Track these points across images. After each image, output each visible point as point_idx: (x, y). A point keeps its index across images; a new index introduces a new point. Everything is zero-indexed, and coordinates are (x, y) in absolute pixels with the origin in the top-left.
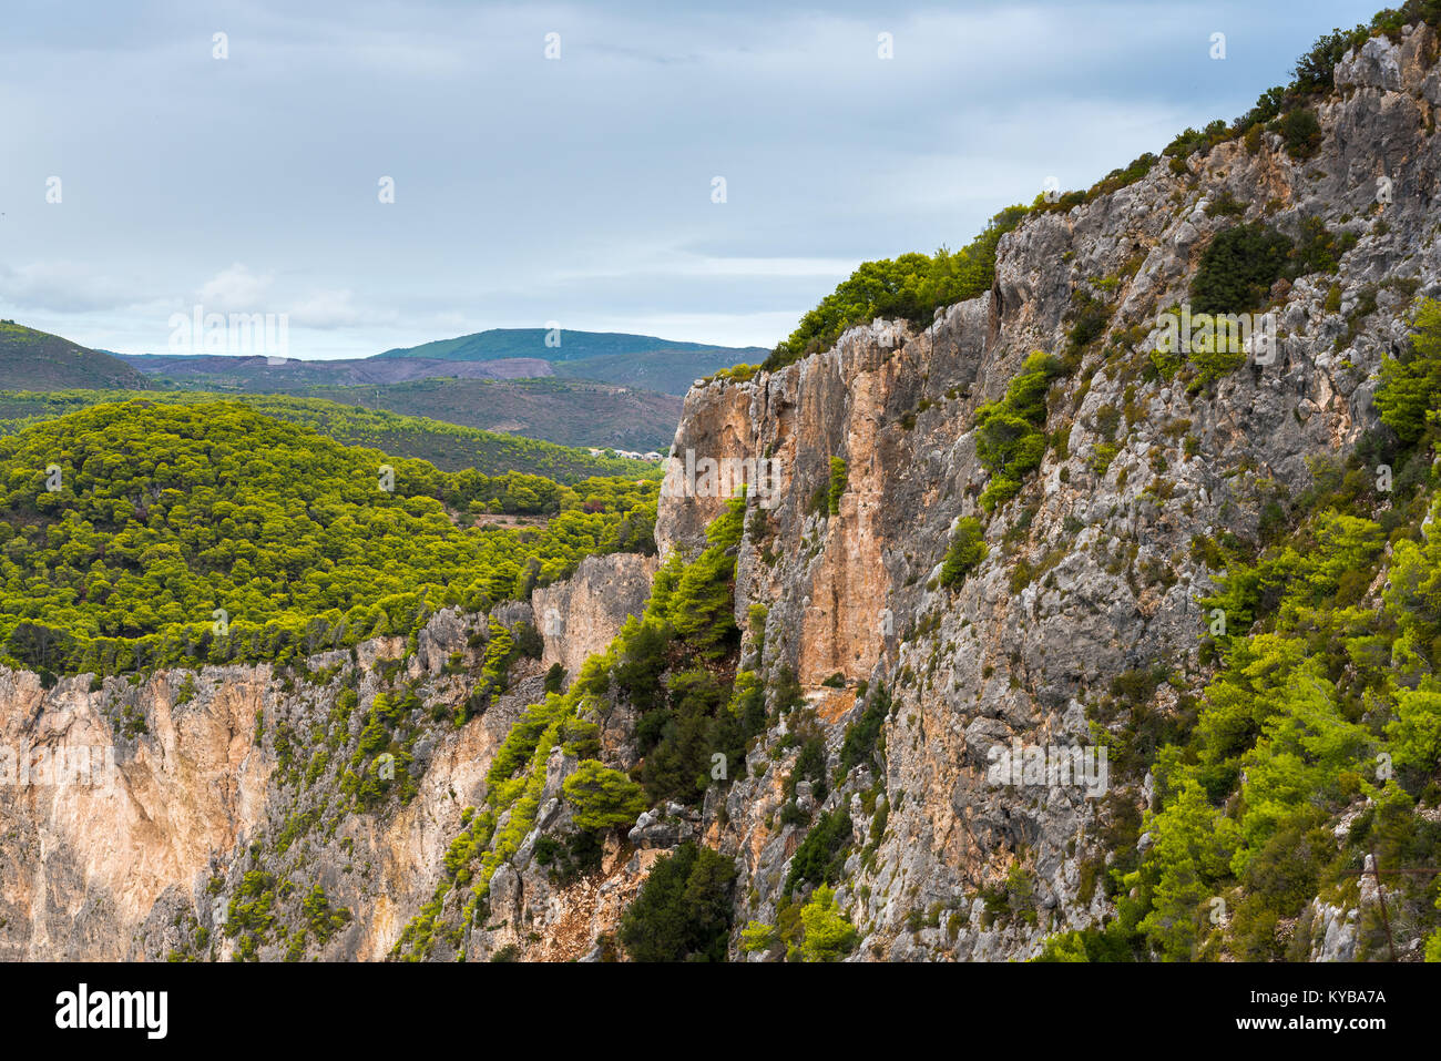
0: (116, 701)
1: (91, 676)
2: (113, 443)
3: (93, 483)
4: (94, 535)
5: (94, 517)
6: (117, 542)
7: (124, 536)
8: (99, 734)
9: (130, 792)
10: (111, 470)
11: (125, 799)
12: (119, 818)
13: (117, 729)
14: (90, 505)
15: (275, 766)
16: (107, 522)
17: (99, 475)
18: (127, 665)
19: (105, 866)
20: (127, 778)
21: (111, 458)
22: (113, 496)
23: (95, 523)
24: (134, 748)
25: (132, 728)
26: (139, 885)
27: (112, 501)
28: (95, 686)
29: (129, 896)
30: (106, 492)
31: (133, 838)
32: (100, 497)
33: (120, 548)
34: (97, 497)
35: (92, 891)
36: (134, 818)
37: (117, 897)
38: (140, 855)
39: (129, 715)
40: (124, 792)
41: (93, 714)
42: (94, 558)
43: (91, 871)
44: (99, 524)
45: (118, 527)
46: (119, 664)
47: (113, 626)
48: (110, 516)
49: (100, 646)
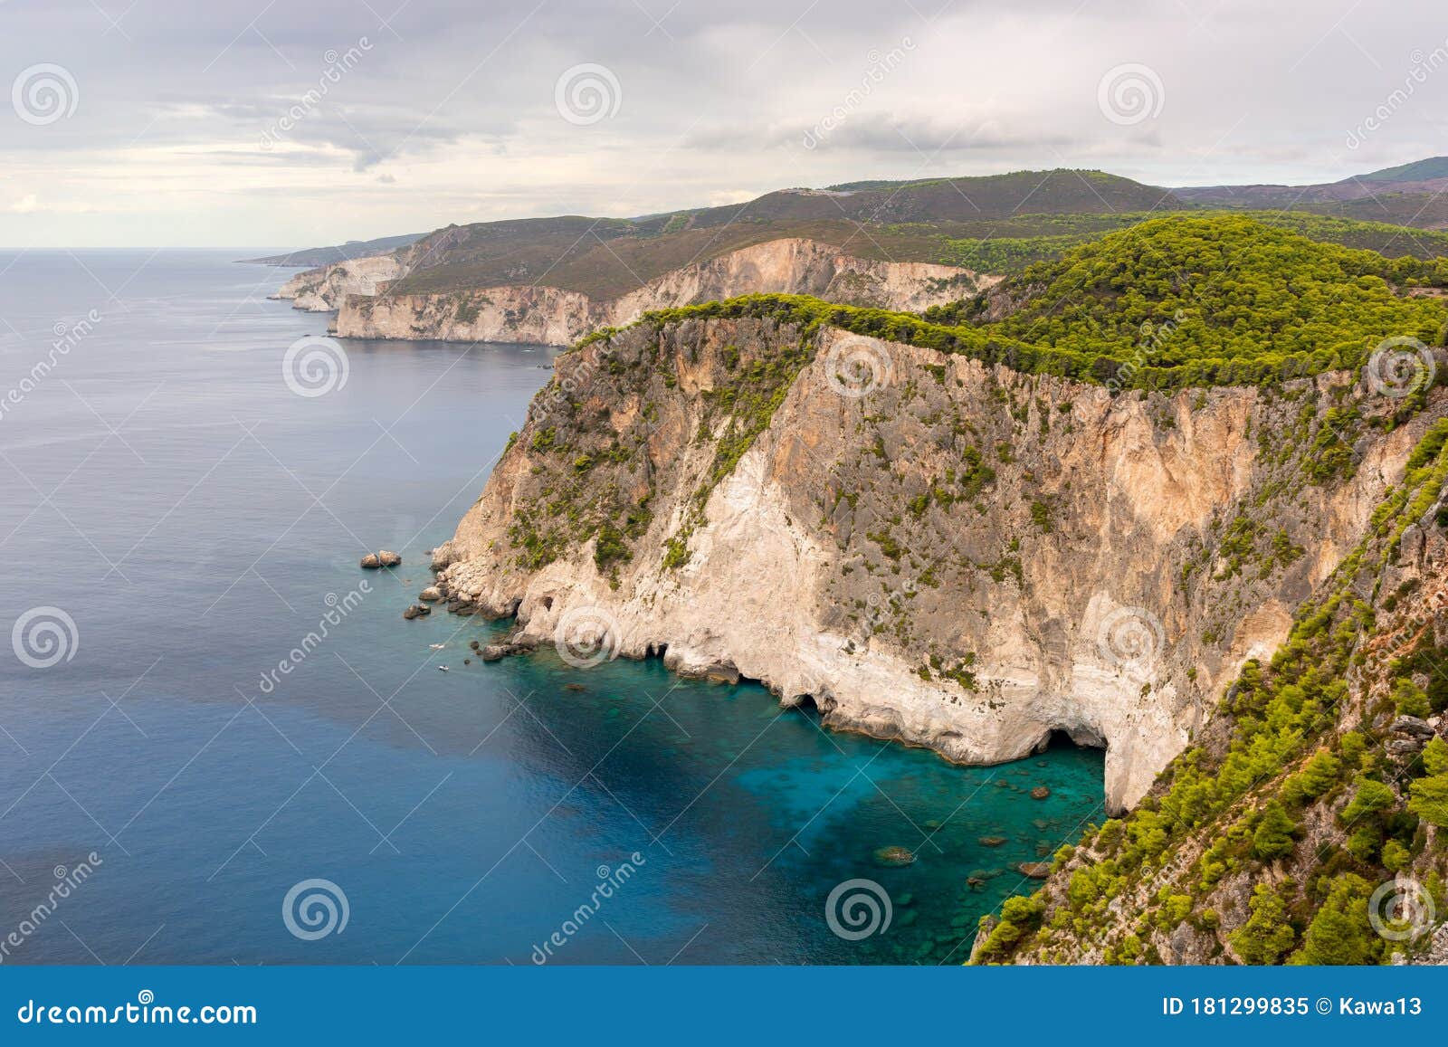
0: (1156, 407)
1: (1141, 391)
2: (1159, 245)
3: (1146, 270)
4: (1145, 303)
5: (1145, 292)
6: (1160, 307)
7: (1164, 304)
8: (1145, 427)
9: (1163, 464)
10: (1158, 262)
11: (1160, 469)
12: (1155, 478)
13: (1156, 424)
14: (1144, 284)
15: (1258, 452)
16: (1154, 295)
17: (1149, 265)
18: (1163, 385)
19: (1147, 508)
20: (1161, 455)
21: (1157, 254)
22: (1158, 279)
23: (1146, 295)
24: (1167, 437)
25: (1166, 424)
26: (1167, 521)
27: (1157, 282)
28: (1143, 397)
29: (1161, 527)
30: (1154, 276)
31: (1164, 491)
32: (1150, 279)
33: (1161, 311)
34: (1148, 280)
35: (1138, 522)
36: (1165, 480)
37: (1153, 527)
38: (1168, 503)
39: (1164, 415)
40: (1159, 463)
41: (1141, 415)
42: (1145, 318)
43: (1137, 511)
44: (1149, 296)
45: (1161, 298)
46: (1158, 383)
47: (1156, 361)
48: (1156, 291)
49: (1147, 372)
